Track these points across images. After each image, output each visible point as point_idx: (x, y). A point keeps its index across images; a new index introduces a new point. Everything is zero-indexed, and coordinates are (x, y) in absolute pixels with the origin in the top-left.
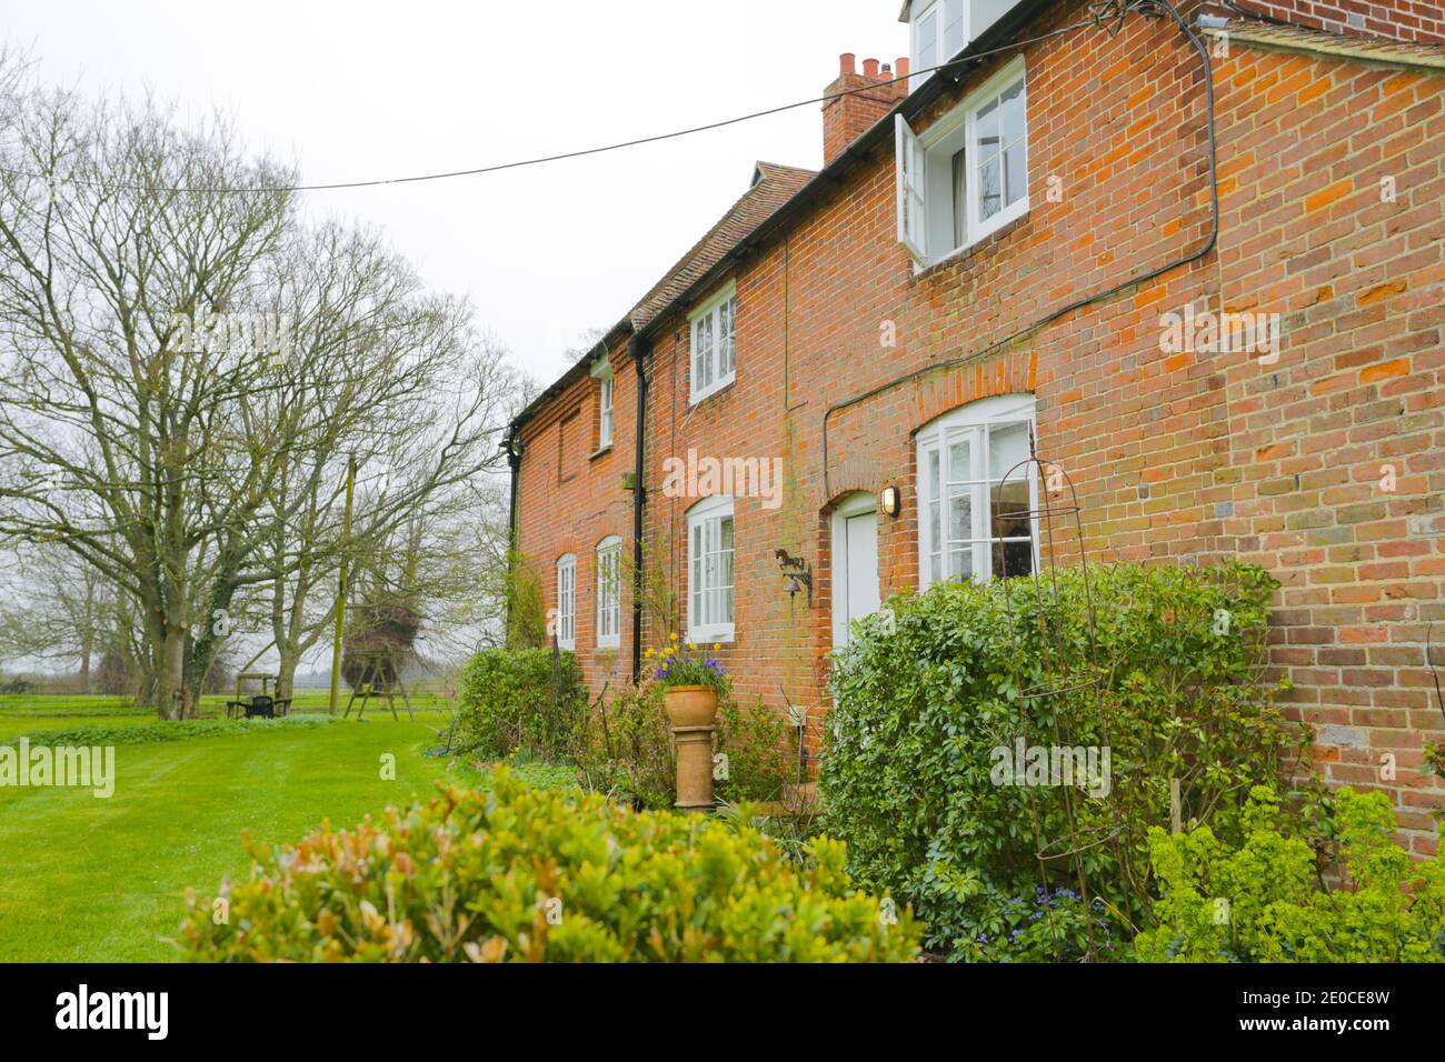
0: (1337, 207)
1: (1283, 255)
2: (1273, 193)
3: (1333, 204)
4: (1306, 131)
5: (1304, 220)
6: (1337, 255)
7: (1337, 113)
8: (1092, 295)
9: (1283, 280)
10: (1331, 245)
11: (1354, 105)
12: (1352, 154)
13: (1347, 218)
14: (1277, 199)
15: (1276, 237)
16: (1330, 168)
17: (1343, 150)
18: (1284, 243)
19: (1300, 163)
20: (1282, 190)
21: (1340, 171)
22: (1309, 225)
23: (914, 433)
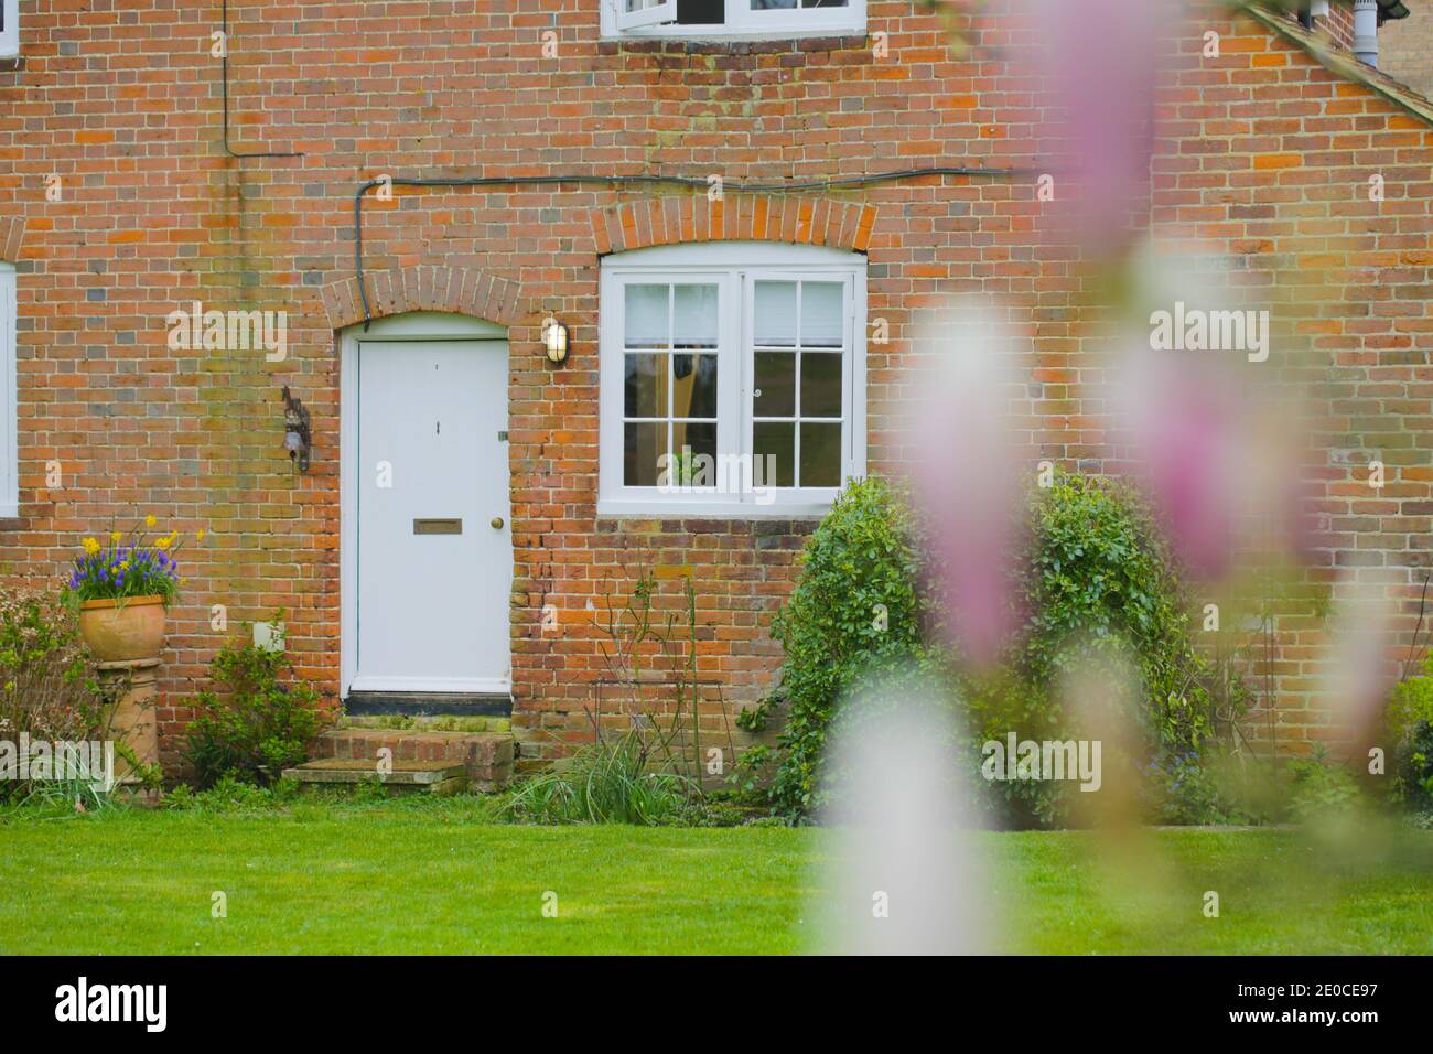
0: (1285, 174)
1: (1227, 199)
2: (1219, 138)
3: (1282, 171)
4: (1260, 93)
5: (1249, 174)
6: (1282, 216)
7: (1292, 91)
8: (969, 166)
9: (1223, 222)
10: (1277, 206)
11: (1308, 92)
12: (1302, 134)
13: (1294, 187)
14: (1222, 146)
15: (1219, 180)
16: (1281, 137)
17: (1295, 127)
18: (1228, 188)
19: (1251, 121)
20: (1229, 138)
21: (1289, 144)
22: (1256, 180)
23: (600, 256)
